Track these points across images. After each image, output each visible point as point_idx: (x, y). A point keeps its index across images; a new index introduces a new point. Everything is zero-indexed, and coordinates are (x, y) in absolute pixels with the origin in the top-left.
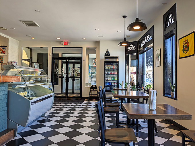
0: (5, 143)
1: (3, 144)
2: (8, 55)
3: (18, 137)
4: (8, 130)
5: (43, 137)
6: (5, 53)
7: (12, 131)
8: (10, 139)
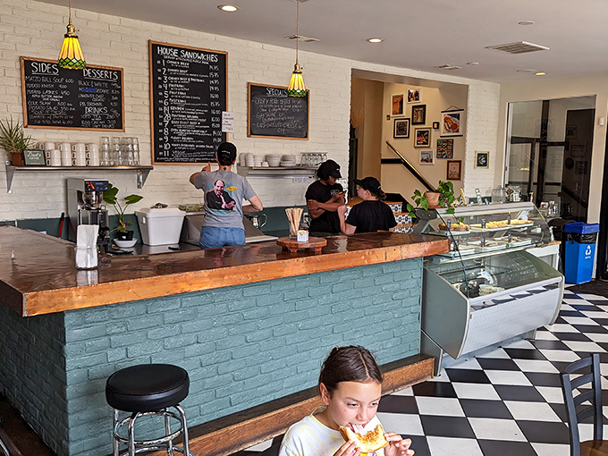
0: (411, 382)
1: (407, 383)
2: (466, 136)
3: (443, 377)
4: (422, 356)
5: (495, 397)
6: (458, 131)
7: (429, 361)
8: (422, 378)
